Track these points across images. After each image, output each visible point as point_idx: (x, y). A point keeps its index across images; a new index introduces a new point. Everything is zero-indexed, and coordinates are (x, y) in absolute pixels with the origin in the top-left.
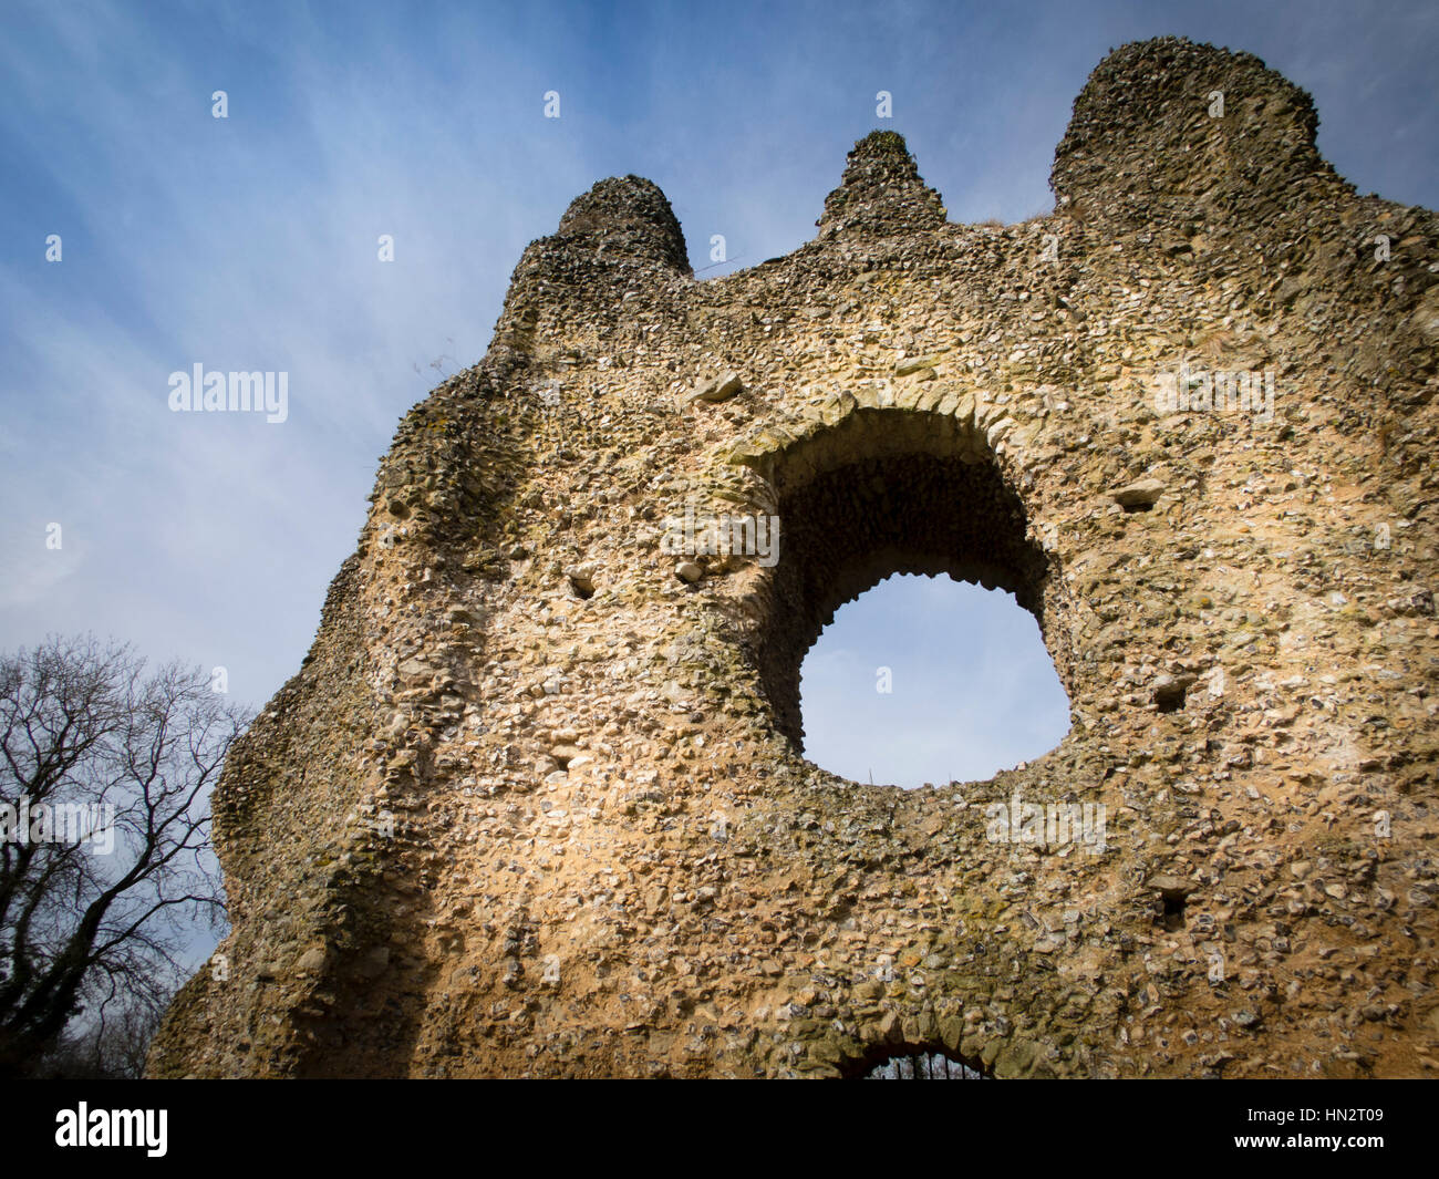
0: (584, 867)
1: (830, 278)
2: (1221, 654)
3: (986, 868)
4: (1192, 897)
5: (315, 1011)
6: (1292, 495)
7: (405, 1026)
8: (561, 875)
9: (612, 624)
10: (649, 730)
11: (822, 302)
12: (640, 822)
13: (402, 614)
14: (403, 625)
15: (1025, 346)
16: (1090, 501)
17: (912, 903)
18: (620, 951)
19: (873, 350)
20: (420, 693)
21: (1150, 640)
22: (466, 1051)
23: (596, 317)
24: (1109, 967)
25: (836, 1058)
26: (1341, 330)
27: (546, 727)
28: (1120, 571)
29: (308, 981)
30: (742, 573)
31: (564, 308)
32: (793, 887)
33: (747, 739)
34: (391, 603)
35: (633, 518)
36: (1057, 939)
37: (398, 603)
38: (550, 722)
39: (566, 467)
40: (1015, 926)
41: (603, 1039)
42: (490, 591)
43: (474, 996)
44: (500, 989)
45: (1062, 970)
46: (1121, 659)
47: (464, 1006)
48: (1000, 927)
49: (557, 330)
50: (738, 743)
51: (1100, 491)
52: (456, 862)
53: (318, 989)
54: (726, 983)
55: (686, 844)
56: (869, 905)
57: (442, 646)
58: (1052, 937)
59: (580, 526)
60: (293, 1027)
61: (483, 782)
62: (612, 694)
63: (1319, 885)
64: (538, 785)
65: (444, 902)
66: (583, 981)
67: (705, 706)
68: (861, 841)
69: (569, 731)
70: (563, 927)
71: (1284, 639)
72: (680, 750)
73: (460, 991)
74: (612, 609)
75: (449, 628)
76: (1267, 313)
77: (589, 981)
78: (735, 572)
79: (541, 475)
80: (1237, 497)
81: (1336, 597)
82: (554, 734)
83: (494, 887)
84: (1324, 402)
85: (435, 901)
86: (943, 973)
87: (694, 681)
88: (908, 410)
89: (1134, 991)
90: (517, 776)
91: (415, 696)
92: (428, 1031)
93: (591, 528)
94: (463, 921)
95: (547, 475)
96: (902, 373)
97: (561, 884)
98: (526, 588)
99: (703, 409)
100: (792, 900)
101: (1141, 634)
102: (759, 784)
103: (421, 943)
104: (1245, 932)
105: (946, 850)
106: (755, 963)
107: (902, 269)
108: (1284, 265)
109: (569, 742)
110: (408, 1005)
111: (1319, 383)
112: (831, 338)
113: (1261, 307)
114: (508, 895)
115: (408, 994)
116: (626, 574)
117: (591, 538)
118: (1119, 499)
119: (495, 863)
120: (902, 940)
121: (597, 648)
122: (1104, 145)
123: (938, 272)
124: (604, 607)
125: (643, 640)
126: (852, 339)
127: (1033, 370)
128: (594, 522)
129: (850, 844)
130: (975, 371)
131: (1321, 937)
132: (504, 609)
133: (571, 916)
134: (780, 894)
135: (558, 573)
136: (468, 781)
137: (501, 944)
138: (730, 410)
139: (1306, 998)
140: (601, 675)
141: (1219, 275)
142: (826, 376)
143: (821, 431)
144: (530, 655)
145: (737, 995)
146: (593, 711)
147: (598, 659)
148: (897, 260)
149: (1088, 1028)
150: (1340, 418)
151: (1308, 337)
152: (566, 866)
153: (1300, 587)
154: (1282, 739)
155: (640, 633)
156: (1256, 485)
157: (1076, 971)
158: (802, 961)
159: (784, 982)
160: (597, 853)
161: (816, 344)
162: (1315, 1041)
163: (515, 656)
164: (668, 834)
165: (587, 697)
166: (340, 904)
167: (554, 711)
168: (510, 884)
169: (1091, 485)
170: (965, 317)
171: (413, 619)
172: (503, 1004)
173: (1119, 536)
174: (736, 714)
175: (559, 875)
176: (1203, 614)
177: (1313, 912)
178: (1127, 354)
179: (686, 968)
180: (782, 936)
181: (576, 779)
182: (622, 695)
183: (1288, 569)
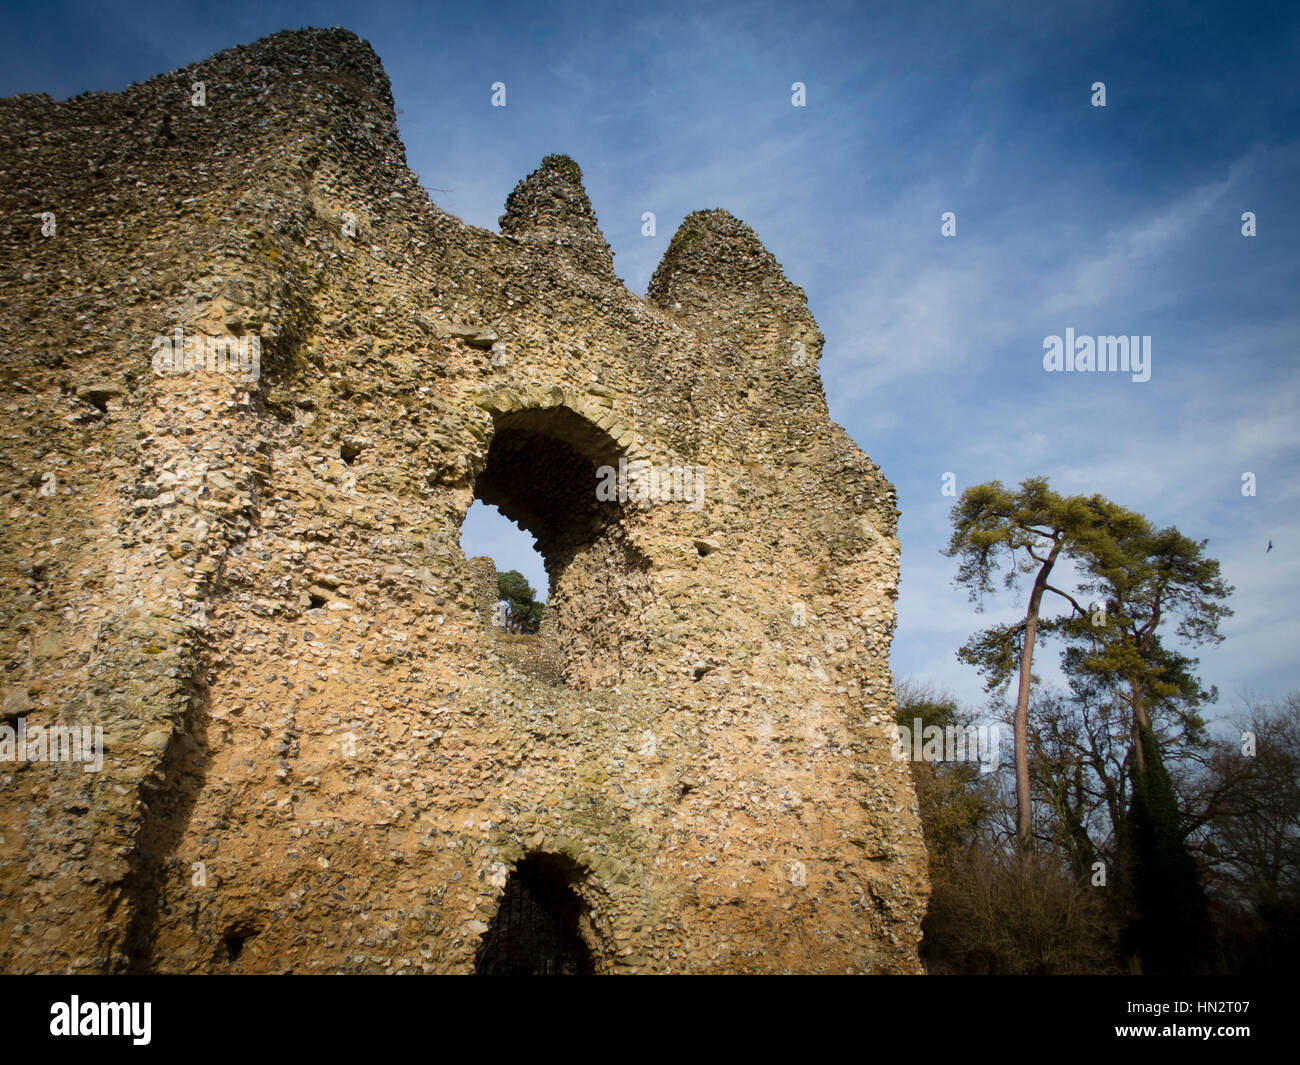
0: (343, 694)
1: (555, 286)
2: (731, 659)
3: (598, 751)
4: (694, 790)
5: (152, 786)
6: (770, 578)
7: (181, 800)
8: (325, 697)
9: (379, 501)
10: (401, 599)
11: (548, 304)
12: (392, 670)
13: (216, 425)
14: (213, 436)
15: (667, 416)
16: (681, 538)
17: (554, 765)
18: (369, 766)
19: (576, 363)
20: (226, 508)
21: (701, 640)
22: (233, 827)
23: (371, 200)
24: (655, 822)
25: (516, 860)
26: (817, 499)
27: (314, 568)
28: (692, 591)
29: (153, 759)
30: (461, 491)
31: (344, 173)
32: (497, 743)
33: (471, 628)
34: (208, 412)
35: (403, 417)
36: (635, 802)
37: (215, 414)
38: (318, 565)
39: (344, 338)
40: (612, 790)
41: (358, 830)
42: (276, 428)
43: (250, 783)
44: (271, 781)
45: (632, 820)
46: (684, 646)
47: (242, 791)
48: (603, 790)
49: (333, 191)
50: (465, 630)
51: (689, 535)
52: (235, 667)
53: (158, 768)
54: (444, 800)
55: (428, 696)
56: (533, 762)
57: (246, 469)
58: (632, 801)
59: (359, 402)
60: (138, 798)
61: (261, 601)
62: (373, 560)
63: (749, 794)
64: (300, 615)
65: (219, 699)
66: (334, 783)
67: (446, 595)
68: (538, 721)
69: (331, 577)
70: (321, 738)
71: (756, 659)
72: (424, 623)
73: (241, 778)
74: (382, 489)
75: (252, 454)
76: (779, 464)
77: (337, 785)
78: (458, 488)
79: (323, 336)
80: (748, 569)
81: (778, 644)
82: (320, 576)
83: (265, 695)
84: (795, 532)
85: (213, 697)
86: (572, 813)
87: (445, 574)
88: (591, 422)
89: (665, 836)
90: (290, 605)
91: (220, 509)
92: (205, 807)
93: (367, 409)
94: (236, 718)
95: (327, 337)
96: (592, 392)
97: (325, 705)
98: (309, 439)
99: (459, 346)
100: (494, 752)
101: (699, 634)
102: (477, 664)
103: (204, 732)
104: (714, 813)
105: (581, 736)
106: (467, 790)
107: (600, 309)
108: (797, 443)
109: (332, 587)
110: (187, 782)
111: (796, 521)
112: (553, 338)
113: (778, 458)
114: (277, 704)
115: (189, 774)
116: (392, 462)
117: (367, 418)
118: (696, 544)
119: (268, 674)
120: (547, 788)
121: (368, 517)
122: (711, 285)
123: (622, 327)
124: (377, 484)
125: (403, 524)
126: (566, 346)
127: (668, 436)
128: (371, 405)
129: (532, 721)
130: (636, 417)
131: (742, 821)
132: (283, 448)
133: (330, 731)
134: (488, 746)
135: (336, 437)
136: (245, 596)
137: (273, 744)
138: (480, 359)
139: (732, 851)
140: (365, 541)
141: (762, 425)
142: (543, 366)
143: (536, 409)
144: (311, 503)
145: (448, 809)
146: (354, 568)
147: (367, 527)
148: (600, 300)
149: (643, 855)
150: (802, 546)
151: (796, 491)
152: (327, 691)
153: (767, 633)
154: (746, 714)
155: (403, 519)
156: (758, 566)
157: (640, 823)
158: (494, 794)
159: (484, 805)
160: (355, 687)
161: (541, 336)
162: (733, 873)
163: (296, 497)
164: (416, 686)
165: (351, 554)
166: (184, 694)
167: (323, 557)
168: (281, 695)
169: (685, 529)
170: (635, 373)
171: (224, 435)
172: (271, 793)
173: (695, 569)
174: (464, 607)
175: (321, 697)
176: (726, 633)
177: (743, 808)
178: (715, 452)
179: (421, 786)
180: (484, 774)
181: (334, 620)
182: (382, 564)
183: (766, 622)
